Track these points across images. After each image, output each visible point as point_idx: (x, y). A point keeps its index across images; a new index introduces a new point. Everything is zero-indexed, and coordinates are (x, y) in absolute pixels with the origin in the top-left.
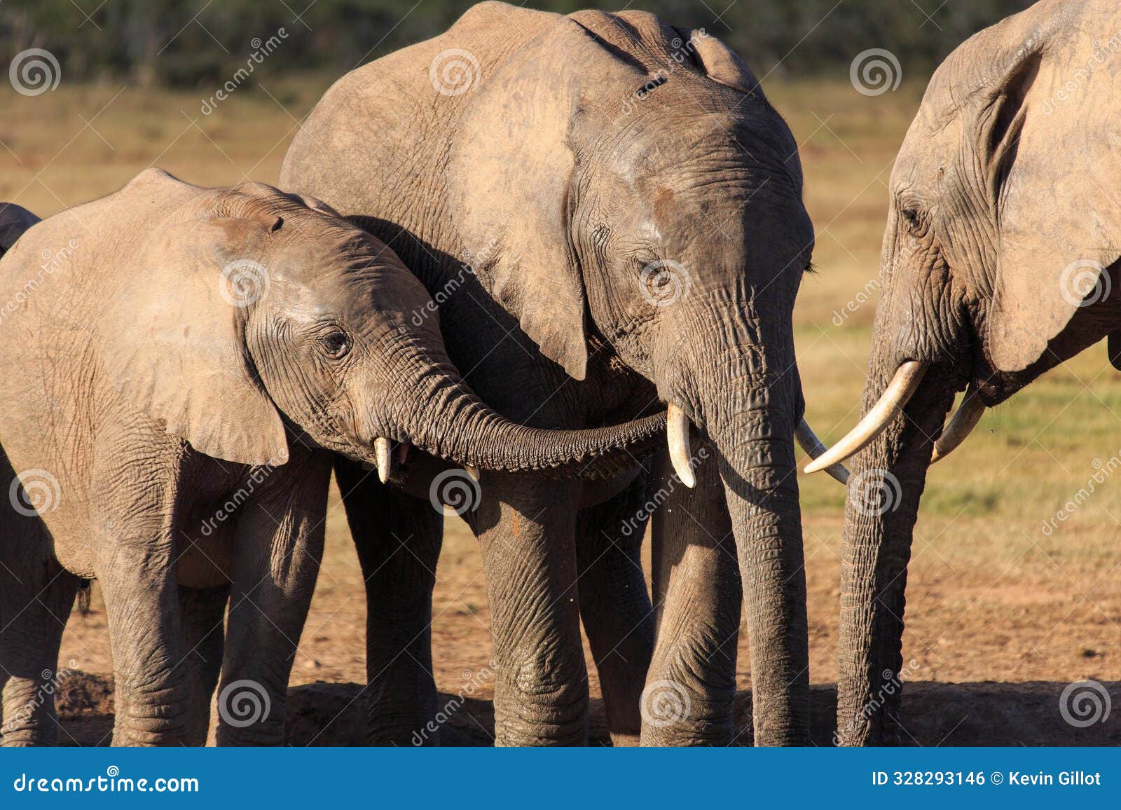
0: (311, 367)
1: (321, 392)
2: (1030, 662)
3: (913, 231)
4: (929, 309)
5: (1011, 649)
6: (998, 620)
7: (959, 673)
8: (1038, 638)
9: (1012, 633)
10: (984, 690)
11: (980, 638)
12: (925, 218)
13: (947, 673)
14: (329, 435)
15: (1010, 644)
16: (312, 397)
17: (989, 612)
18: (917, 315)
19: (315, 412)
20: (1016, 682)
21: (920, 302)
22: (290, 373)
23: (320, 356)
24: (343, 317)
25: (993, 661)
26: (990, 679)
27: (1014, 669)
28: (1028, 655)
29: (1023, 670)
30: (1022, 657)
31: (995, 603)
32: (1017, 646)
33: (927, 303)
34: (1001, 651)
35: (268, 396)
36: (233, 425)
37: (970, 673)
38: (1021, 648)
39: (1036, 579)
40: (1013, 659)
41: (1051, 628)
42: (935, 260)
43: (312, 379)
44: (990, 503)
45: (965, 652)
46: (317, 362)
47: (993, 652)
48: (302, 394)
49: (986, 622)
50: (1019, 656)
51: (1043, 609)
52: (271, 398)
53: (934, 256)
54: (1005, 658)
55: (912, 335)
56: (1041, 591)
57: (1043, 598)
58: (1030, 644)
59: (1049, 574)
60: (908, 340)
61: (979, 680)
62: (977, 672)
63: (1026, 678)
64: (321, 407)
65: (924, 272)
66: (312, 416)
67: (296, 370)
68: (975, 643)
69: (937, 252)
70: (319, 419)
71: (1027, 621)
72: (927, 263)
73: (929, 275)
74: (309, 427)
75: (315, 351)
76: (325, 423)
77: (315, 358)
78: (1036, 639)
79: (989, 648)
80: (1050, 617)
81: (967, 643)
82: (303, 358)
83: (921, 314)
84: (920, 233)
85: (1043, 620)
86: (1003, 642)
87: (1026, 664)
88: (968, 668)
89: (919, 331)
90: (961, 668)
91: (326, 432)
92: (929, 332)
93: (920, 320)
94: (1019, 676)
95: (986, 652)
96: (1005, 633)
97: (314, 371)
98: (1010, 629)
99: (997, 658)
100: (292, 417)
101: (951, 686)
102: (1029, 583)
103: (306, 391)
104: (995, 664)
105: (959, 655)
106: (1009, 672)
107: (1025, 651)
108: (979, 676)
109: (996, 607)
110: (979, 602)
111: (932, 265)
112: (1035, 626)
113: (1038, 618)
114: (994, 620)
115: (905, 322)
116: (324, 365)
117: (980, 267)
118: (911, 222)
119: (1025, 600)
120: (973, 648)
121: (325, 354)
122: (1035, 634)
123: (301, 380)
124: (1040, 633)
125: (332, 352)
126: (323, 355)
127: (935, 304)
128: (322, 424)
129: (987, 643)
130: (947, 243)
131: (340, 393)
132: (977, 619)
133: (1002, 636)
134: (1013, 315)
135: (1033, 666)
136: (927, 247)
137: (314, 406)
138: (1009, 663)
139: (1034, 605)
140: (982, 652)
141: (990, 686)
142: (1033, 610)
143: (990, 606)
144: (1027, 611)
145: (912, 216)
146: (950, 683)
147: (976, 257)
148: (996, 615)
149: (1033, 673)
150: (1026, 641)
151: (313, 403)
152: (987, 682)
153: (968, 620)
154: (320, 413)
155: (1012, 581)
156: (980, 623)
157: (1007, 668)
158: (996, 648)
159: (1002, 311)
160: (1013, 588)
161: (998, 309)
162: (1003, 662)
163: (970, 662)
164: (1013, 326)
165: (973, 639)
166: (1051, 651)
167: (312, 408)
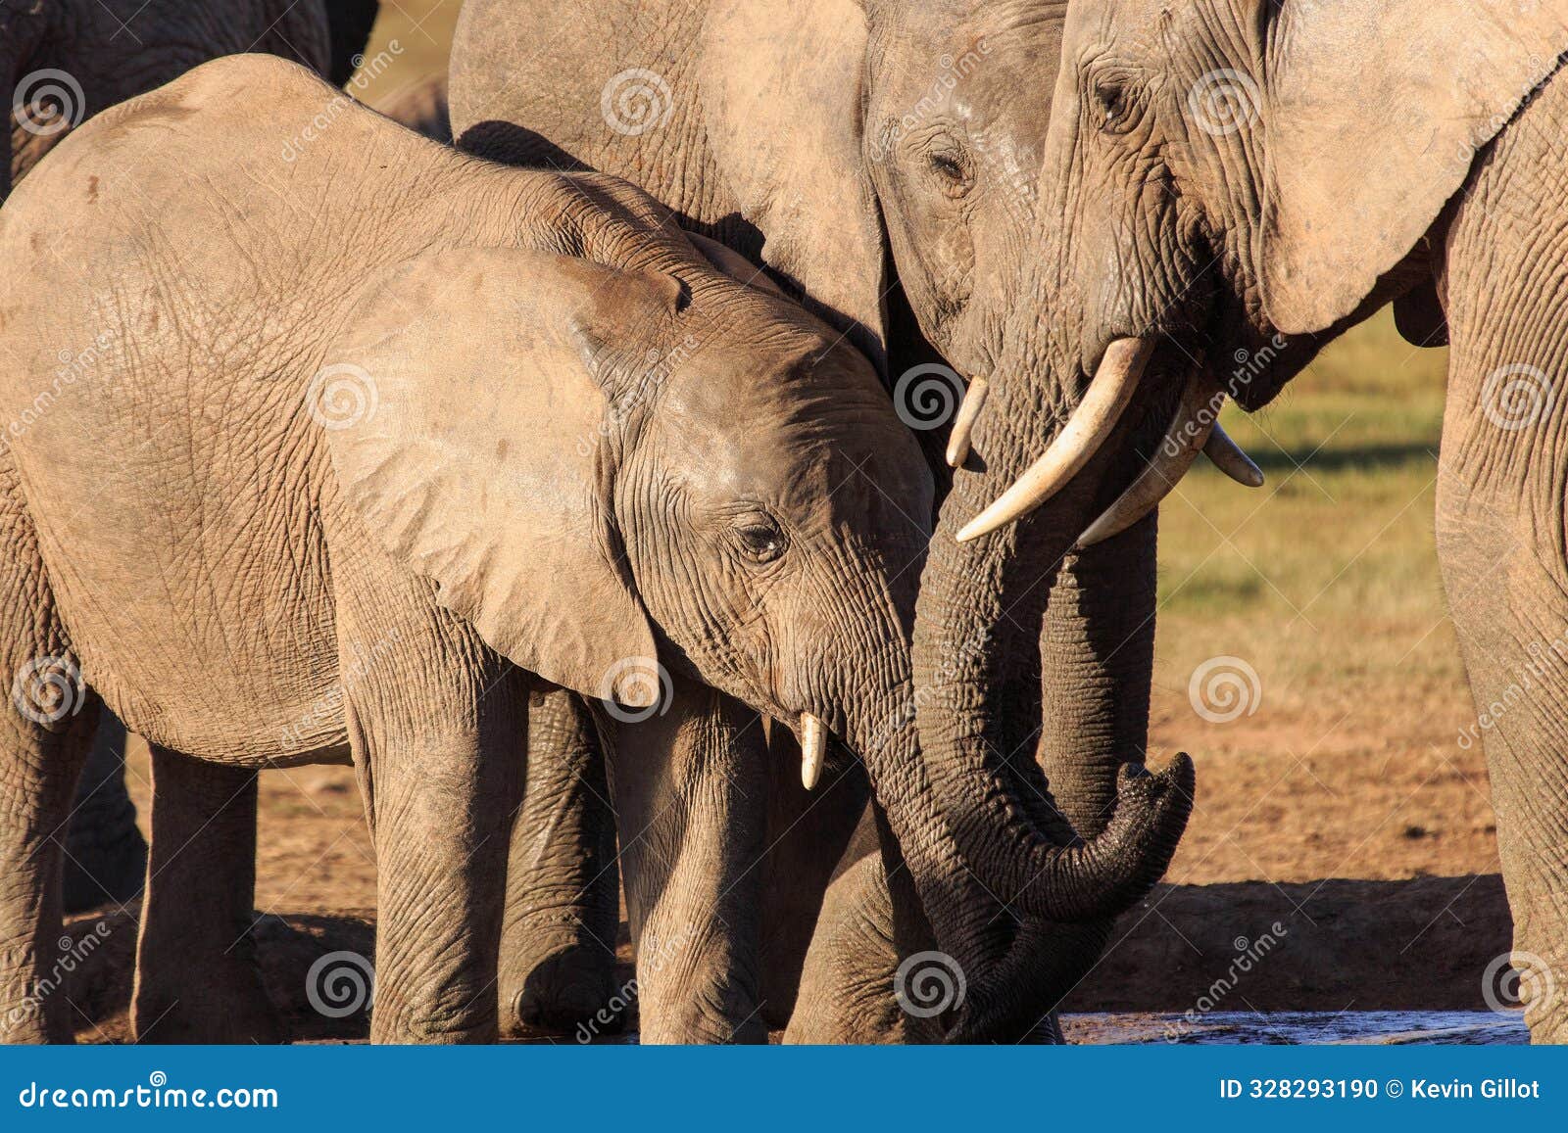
0: (714, 566)
1: (724, 608)
2: (1318, 848)
3: (1110, 127)
4: (1145, 250)
5: (1288, 829)
6: (1266, 781)
7: (1205, 869)
8: (1331, 809)
9: (1288, 803)
10: (1245, 896)
11: (1237, 810)
12: (1136, 99)
13: (1185, 868)
14: (726, 674)
15: (1287, 819)
16: (709, 613)
17: (1251, 768)
18: (1127, 260)
19: (710, 636)
20: (1296, 882)
21: (1129, 241)
22: (678, 568)
23: (732, 553)
24: (778, 501)
25: (1258, 848)
26: (1254, 878)
27: (1295, 861)
28: (1316, 837)
29: (1308, 862)
30: (1307, 841)
31: (1259, 754)
32: (1298, 822)
33: (1141, 238)
34: (1272, 830)
35: (635, 593)
36: (564, 624)
37: (1221, 869)
38: (1303, 827)
39: (1326, 713)
40: (1292, 845)
41: (1352, 793)
42: (1151, 166)
43: (712, 585)
44: (1249, 591)
45: (1213, 834)
46: (725, 560)
47: (1258, 833)
48: (692, 605)
49: (1247, 785)
50: (1301, 839)
51: (1338, 763)
52: (641, 598)
53: (1149, 161)
54: (1279, 842)
55: (1121, 296)
56: (1334, 733)
57: (1339, 744)
58: (1318, 819)
59: (1346, 703)
60: (1115, 305)
61: (1237, 878)
62: (1235, 866)
63: (1312, 876)
64: (721, 631)
65: (1133, 189)
66: (704, 642)
67: (689, 566)
68: (1230, 820)
69: (1155, 153)
70: (715, 647)
71: (1313, 783)
72: (1136, 175)
73: (1140, 194)
74: (696, 655)
75: (725, 543)
76: (723, 657)
77: (723, 554)
78: (1328, 811)
79: (1251, 827)
80: (1352, 775)
81: (1217, 820)
82: (702, 549)
83: (1133, 259)
84: (1124, 126)
85: (1339, 780)
86: (1274, 816)
87: (1312, 852)
88: (1220, 860)
89: (1132, 288)
90: (1208, 861)
91: (723, 668)
92: (1149, 286)
93: (1133, 269)
94: (1301, 872)
95: (1247, 834)
96: (1278, 802)
97: (718, 573)
98: (1284, 795)
99: (1267, 844)
100: (671, 633)
101: (1192, 891)
102: (1315, 719)
103: (700, 602)
104: (1264, 852)
105: (1204, 840)
106: (1284, 866)
107: (1310, 830)
108: (1238, 872)
109: (1262, 760)
110: (1235, 753)
111: (1145, 176)
112: (1324, 789)
113: (1331, 776)
114: (1258, 781)
115: (1106, 276)
116: (736, 567)
117: (1240, 166)
118: (1108, 109)
119: (1310, 749)
120: (1226, 827)
121: (741, 550)
122: (1327, 802)
123: (694, 583)
124: (1335, 800)
125: (753, 550)
126: (736, 551)
127: (1154, 240)
128: (719, 657)
129: (1249, 820)
130: (1179, 135)
131: (754, 616)
132: (1232, 782)
133: (1272, 808)
134: (1297, 242)
135: (1324, 854)
136: (1137, 146)
137: (711, 626)
138: (1285, 850)
139: (1323, 755)
140: (1241, 834)
141: (1256, 889)
142: (1324, 764)
143: (1253, 759)
144: (1313, 766)
145: (1112, 98)
146: (1191, 886)
147: (1234, 152)
148: (1262, 773)
149: (1325, 866)
150: (1312, 814)
151: (709, 623)
152: (1250, 883)
153: (1218, 783)
154: (718, 640)
155: (1287, 718)
156: (1237, 787)
157: (1281, 858)
158: (1264, 826)
159: (1278, 236)
160: (1290, 730)
161: (1272, 232)
162: (1275, 849)
163: (1222, 850)
164: (1301, 258)
165: (1226, 814)
166: (1354, 830)
167: (707, 630)
